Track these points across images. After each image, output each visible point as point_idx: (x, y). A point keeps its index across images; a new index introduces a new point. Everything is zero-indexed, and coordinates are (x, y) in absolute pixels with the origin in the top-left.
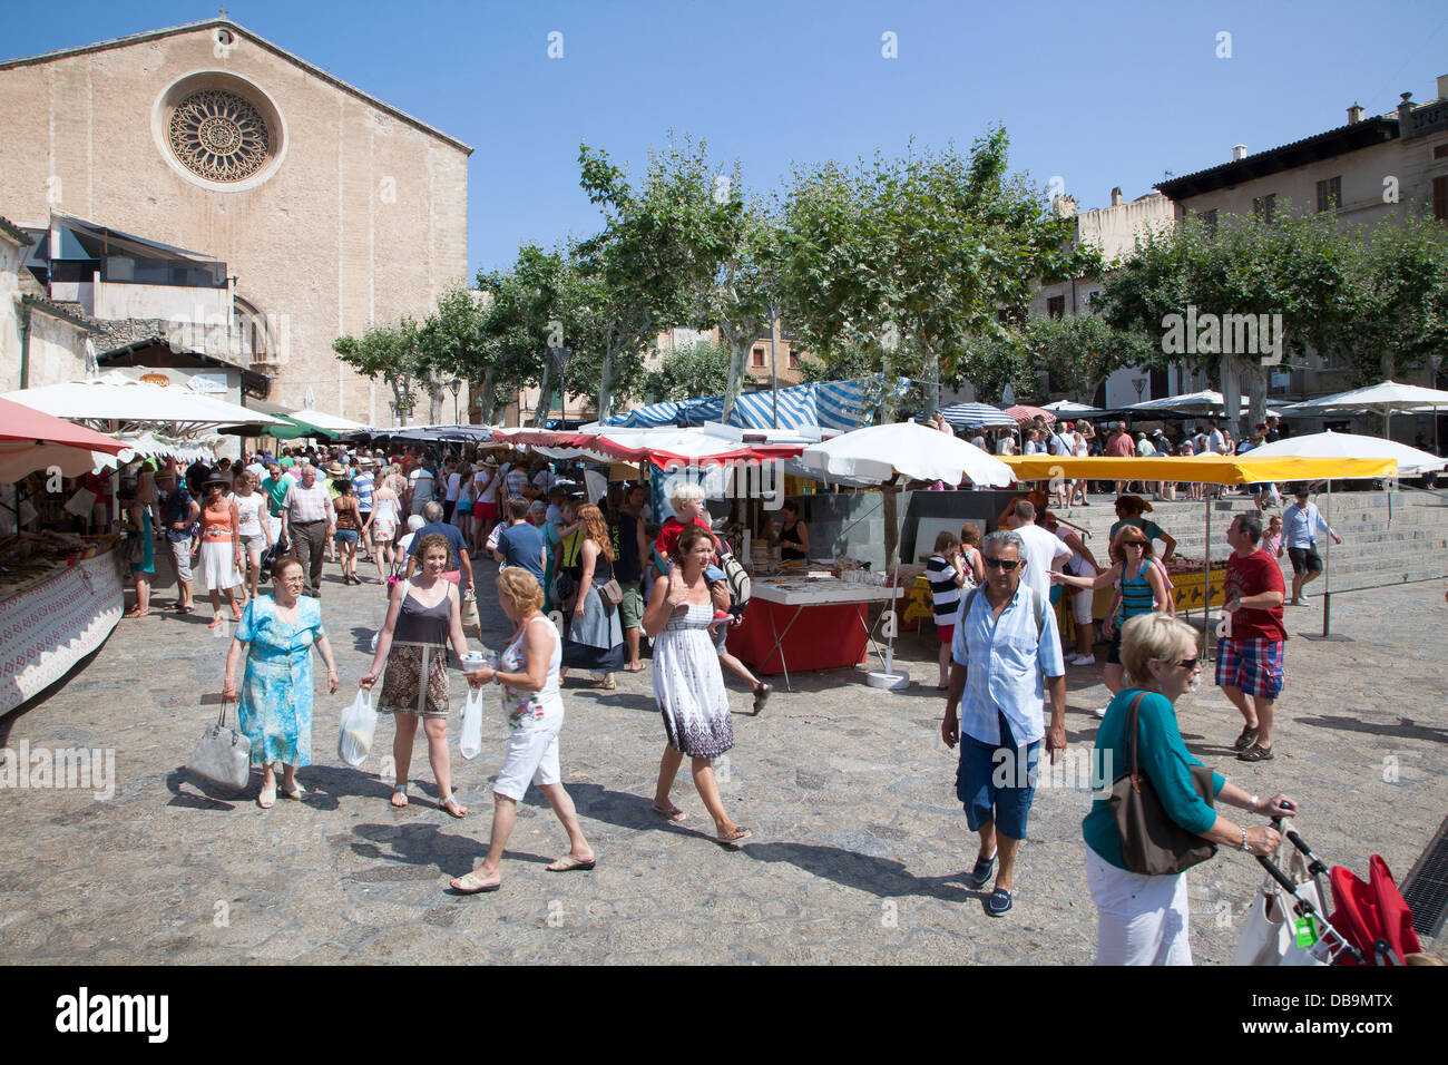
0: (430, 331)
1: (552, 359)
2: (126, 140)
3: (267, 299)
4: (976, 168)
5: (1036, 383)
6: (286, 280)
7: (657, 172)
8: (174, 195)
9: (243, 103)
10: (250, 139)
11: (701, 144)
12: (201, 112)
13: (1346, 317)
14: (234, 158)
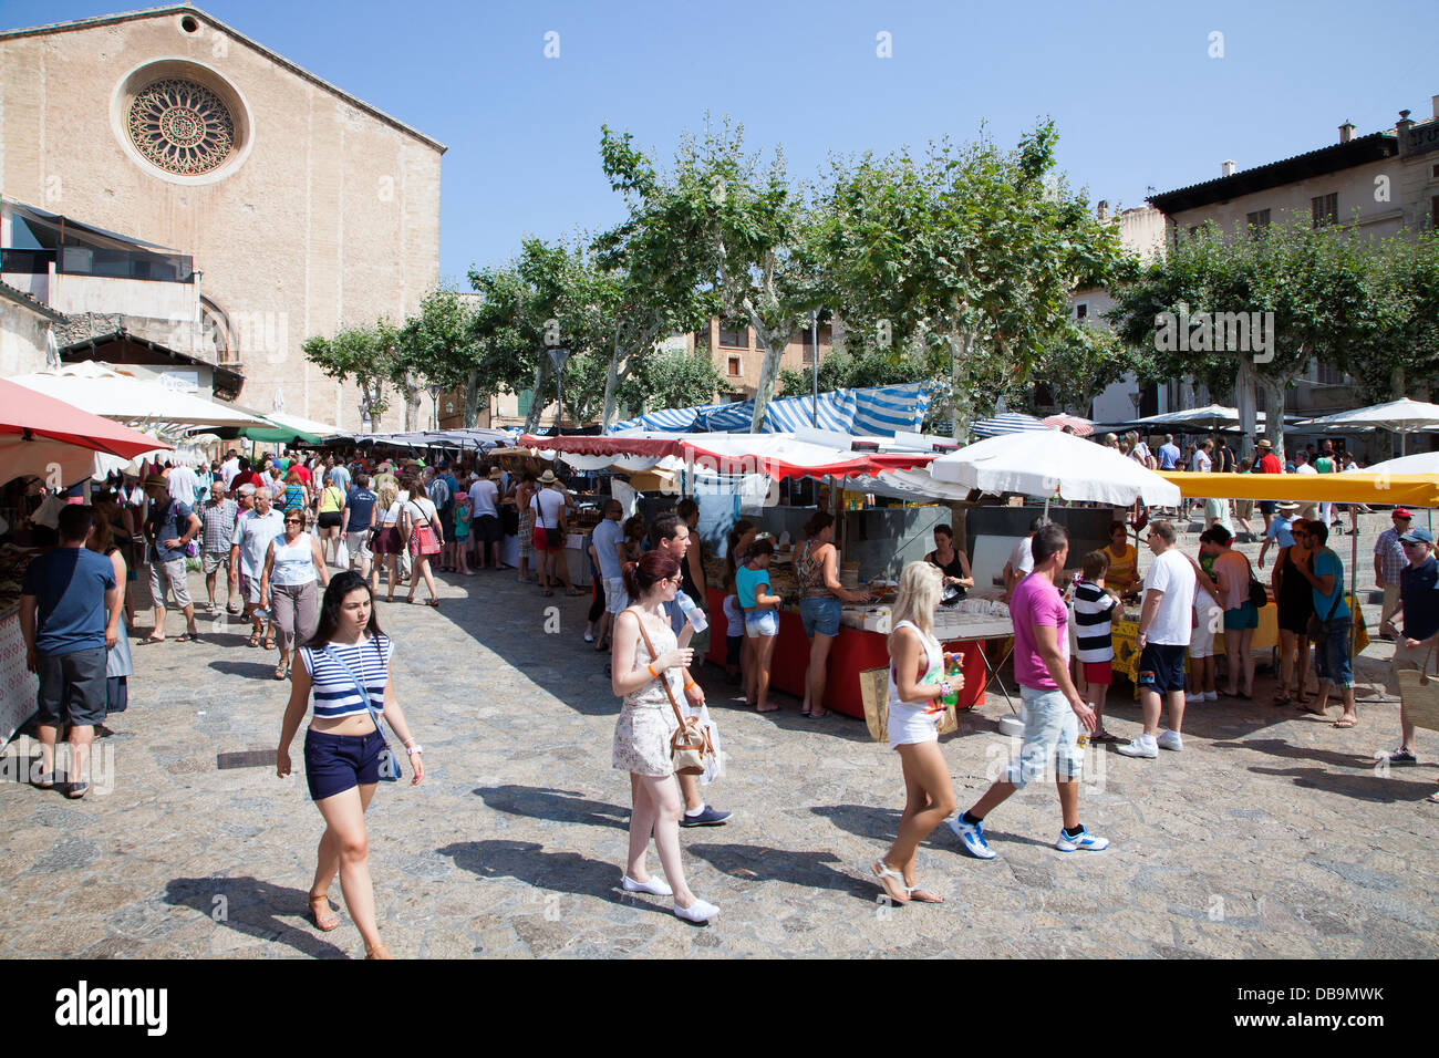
0: (413, 330)
2: (81, 127)
3: (231, 298)
4: (1024, 164)
5: (1025, 396)
6: (250, 278)
7: (688, 158)
8: (132, 187)
9: (208, 94)
10: (214, 131)
12: (163, 102)
13: (1367, 332)
14: (197, 150)
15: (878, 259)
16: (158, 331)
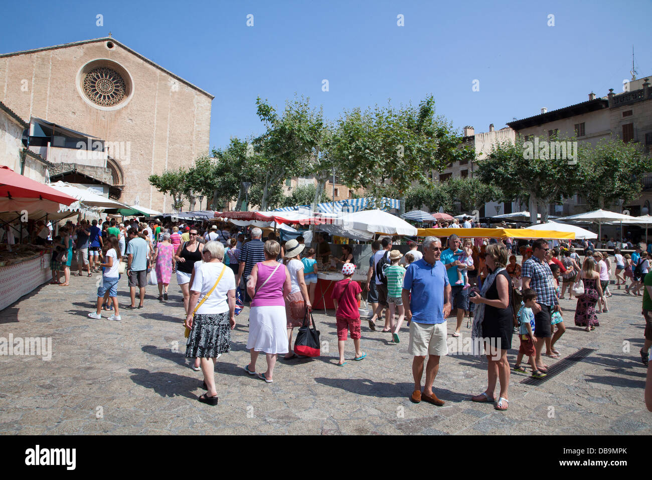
0: (191, 174)
1: (243, 187)
2: (64, 87)
4: (422, 112)
5: (454, 207)
7: (288, 109)
8: (84, 111)
9: (116, 73)
10: (118, 89)
11: (308, 99)
12: (98, 76)
13: (581, 182)
14: (110, 96)
15: (340, 150)
16: (89, 171)
